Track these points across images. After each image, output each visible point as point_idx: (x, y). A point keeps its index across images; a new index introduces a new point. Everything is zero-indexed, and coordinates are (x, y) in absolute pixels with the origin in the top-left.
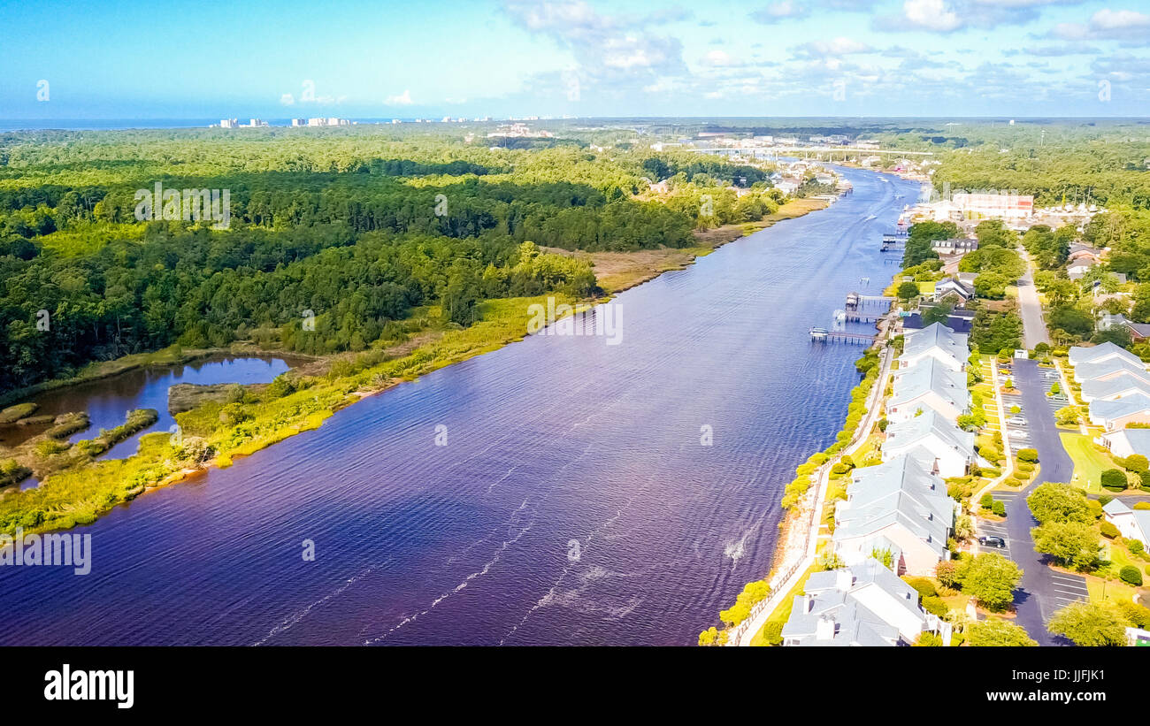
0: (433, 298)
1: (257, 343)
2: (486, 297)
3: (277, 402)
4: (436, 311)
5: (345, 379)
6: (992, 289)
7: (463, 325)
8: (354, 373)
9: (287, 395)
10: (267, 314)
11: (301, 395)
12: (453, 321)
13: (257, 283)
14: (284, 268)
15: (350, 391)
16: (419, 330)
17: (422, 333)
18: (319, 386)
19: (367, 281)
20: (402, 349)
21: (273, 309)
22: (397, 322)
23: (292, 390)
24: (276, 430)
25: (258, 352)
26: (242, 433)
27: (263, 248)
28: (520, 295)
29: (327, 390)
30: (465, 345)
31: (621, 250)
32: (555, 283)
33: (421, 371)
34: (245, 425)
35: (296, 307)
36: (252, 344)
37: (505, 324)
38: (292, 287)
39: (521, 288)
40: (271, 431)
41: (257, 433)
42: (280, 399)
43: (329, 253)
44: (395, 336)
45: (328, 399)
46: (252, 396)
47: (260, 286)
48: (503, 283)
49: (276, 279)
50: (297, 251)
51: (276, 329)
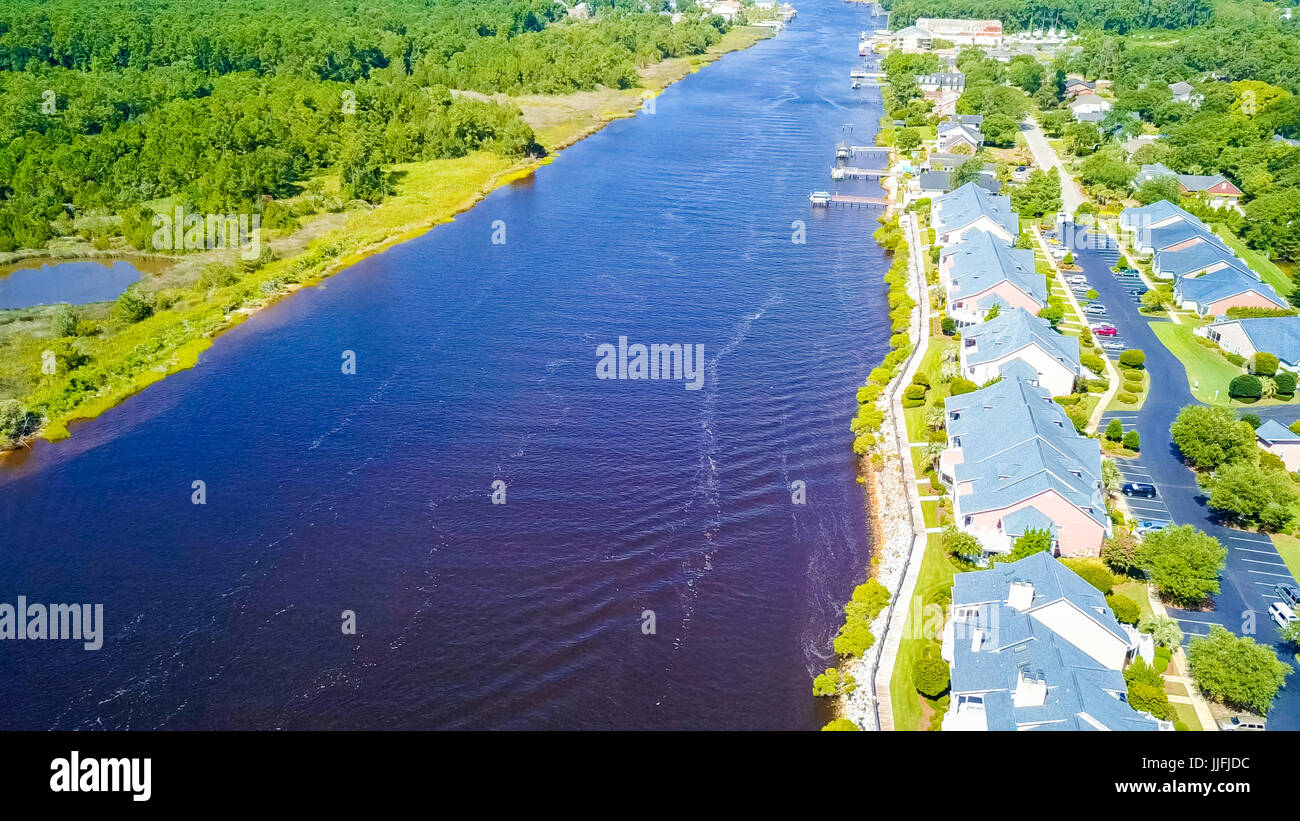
0: (324, 165)
1: (89, 240)
2: (394, 161)
3: (129, 331)
4: (332, 182)
5: (225, 289)
6: (1002, 135)
7: (370, 202)
8: (233, 280)
9: (142, 318)
10: (97, 196)
11: (160, 317)
12: (358, 197)
13: (78, 152)
14: (114, 130)
15: (233, 308)
16: (312, 213)
17: (316, 216)
18: (186, 302)
19: (233, 146)
20: (293, 242)
21: (104, 191)
22: (280, 202)
23: (146, 312)
24: (131, 376)
25: (90, 254)
26: (79, 385)
27: (80, 101)
28: (438, 157)
29: (198, 309)
30: (379, 231)
31: (551, 92)
32: (481, 140)
33: (324, 273)
34: (81, 373)
35: (137, 186)
36: (80, 241)
37: (426, 199)
38: (128, 157)
39: (438, 147)
40: (124, 378)
41: (103, 384)
42: (134, 326)
43: (175, 107)
44: (282, 223)
45: (203, 322)
46: (90, 325)
47: (82, 156)
48: (413, 141)
49: (104, 147)
50: (130, 105)
51: (113, 218)
